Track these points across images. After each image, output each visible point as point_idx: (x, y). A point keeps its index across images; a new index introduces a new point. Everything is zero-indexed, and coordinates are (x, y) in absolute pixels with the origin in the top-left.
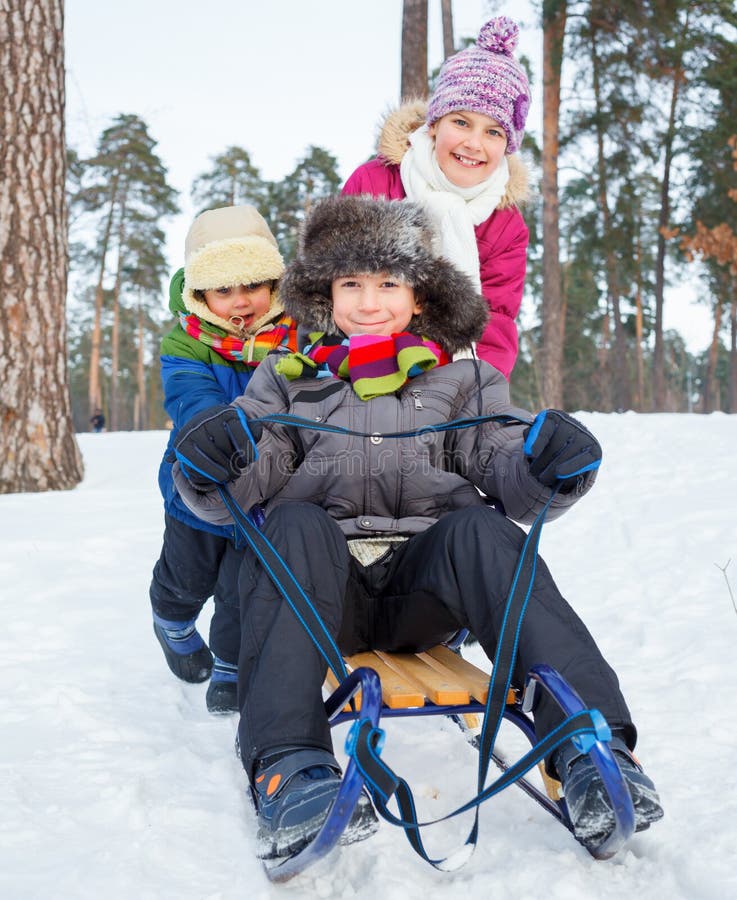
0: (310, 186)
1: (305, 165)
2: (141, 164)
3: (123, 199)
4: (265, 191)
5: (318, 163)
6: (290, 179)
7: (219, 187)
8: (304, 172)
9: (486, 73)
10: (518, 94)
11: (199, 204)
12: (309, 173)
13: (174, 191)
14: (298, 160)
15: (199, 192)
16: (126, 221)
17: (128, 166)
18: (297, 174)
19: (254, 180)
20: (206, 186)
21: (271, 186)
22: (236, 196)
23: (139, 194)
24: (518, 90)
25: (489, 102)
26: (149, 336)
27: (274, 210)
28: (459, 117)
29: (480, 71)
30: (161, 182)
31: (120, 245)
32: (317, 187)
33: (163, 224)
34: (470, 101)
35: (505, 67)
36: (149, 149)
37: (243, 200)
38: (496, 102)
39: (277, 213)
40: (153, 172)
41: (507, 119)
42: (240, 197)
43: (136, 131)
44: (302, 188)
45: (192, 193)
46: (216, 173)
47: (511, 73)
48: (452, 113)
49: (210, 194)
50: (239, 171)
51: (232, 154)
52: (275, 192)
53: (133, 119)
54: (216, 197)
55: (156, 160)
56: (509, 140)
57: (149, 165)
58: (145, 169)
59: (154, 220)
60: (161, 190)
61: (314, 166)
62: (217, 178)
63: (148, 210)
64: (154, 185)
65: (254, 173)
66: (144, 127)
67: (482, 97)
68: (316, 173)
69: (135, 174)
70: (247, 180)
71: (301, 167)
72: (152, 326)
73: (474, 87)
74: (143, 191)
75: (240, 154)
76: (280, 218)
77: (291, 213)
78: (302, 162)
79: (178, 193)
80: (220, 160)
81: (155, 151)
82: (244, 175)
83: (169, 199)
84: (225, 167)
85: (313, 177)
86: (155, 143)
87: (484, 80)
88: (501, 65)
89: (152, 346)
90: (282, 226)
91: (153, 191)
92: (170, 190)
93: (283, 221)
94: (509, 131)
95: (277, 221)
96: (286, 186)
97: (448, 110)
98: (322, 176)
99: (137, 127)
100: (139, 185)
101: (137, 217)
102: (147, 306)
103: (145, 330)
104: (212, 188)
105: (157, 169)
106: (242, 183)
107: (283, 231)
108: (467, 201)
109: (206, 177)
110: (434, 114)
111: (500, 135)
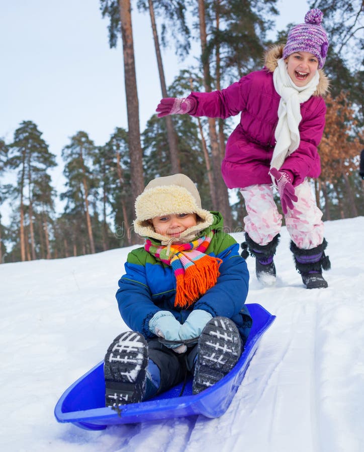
0: (118, 146)
1: (115, 137)
2: (35, 144)
3: (29, 161)
4: (97, 151)
5: (120, 135)
6: (108, 144)
7: (74, 151)
8: (114, 140)
9: (307, 34)
10: (323, 42)
11: (66, 160)
12: (117, 140)
13: (53, 155)
14: (111, 135)
15: (65, 155)
16: (31, 172)
17: (29, 146)
18: (111, 141)
19: (91, 146)
20: (69, 151)
21: (100, 148)
22: (83, 154)
23: (36, 159)
24: (323, 40)
25: (310, 47)
26: (50, 226)
27: (103, 160)
28: (297, 55)
29: (305, 34)
30: (46, 152)
31: (30, 183)
32: (121, 146)
33: (49, 172)
34: (302, 47)
35: (316, 31)
36: (39, 137)
37: (87, 156)
38: (314, 46)
39: (105, 161)
40: (42, 147)
41: (318, 53)
42: (85, 155)
43: (31, 129)
44: (115, 148)
45: (62, 155)
46: (72, 145)
47: (318, 33)
48: (295, 53)
49: (71, 155)
50: (83, 143)
51: (79, 135)
52: (102, 151)
53: (30, 123)
54: (74, 156)
55: (43, 141)
56: (319, 62)
57: (40, 144)
58: (38, 146)
59: (44, 170)
60: (47, 156)
61: (119, 137)
62: (74, 147)
63: (41, 166)
64: (43, 153)
65: (91, 143)
66: (35, 126)
67: (307, 45)
68: (120, 140)
69: (33, 149)
70: (88, 146)
71: (112, 138)
72: (51, 221)
73: (303, 41)
74: (38, 157)
75: (83, 134)
76: (106, 163)
77: (111, 160)
78: (113, 136)
79: (55, 156)
80: (74, 138)
81: (42, 137)
82: (86, 144)
83: (51, 159)
84: (76, 142)
85: (119, 142)
86: (41, 133)
87: (307, 38)
88: (314, 30)
89: (53, 231)
90: (107, 167)
91: (42, 156)
92: (51, 155)
93: (107, 165)
94: (319, 58)
95: (104, 165)
96: (107, 148)
97: (292, 52)
98: (123, 141)
99: (31, 126)
100: (35, 154)
101: (36, 170)
102: (47, 211)
103: (48, 223)
104: (72, 152)
105: (43, 145)
106: (86, 148)
107: (108, 169)
108: (300, 92)
109: (68, 147)
110: (287, 53)
111: (315, 61)
